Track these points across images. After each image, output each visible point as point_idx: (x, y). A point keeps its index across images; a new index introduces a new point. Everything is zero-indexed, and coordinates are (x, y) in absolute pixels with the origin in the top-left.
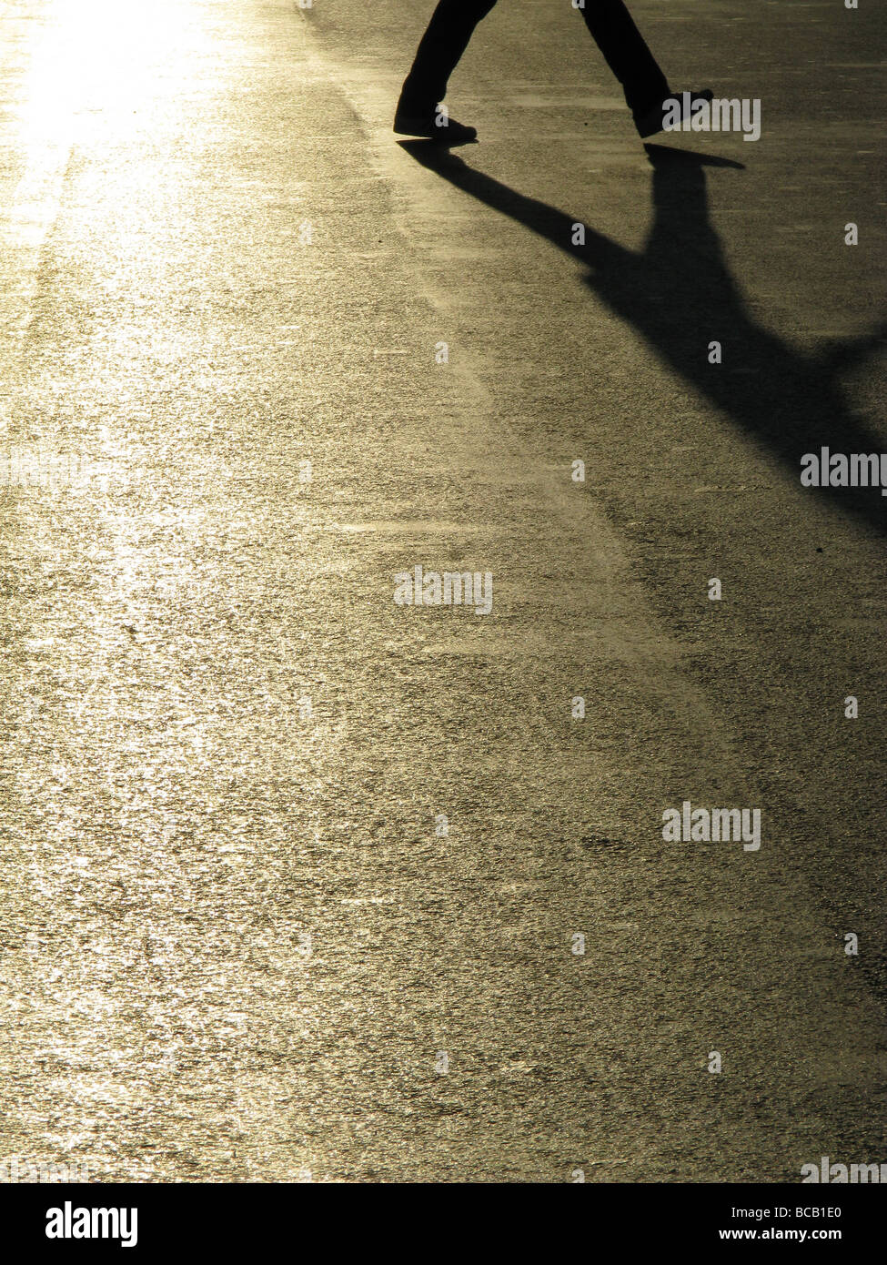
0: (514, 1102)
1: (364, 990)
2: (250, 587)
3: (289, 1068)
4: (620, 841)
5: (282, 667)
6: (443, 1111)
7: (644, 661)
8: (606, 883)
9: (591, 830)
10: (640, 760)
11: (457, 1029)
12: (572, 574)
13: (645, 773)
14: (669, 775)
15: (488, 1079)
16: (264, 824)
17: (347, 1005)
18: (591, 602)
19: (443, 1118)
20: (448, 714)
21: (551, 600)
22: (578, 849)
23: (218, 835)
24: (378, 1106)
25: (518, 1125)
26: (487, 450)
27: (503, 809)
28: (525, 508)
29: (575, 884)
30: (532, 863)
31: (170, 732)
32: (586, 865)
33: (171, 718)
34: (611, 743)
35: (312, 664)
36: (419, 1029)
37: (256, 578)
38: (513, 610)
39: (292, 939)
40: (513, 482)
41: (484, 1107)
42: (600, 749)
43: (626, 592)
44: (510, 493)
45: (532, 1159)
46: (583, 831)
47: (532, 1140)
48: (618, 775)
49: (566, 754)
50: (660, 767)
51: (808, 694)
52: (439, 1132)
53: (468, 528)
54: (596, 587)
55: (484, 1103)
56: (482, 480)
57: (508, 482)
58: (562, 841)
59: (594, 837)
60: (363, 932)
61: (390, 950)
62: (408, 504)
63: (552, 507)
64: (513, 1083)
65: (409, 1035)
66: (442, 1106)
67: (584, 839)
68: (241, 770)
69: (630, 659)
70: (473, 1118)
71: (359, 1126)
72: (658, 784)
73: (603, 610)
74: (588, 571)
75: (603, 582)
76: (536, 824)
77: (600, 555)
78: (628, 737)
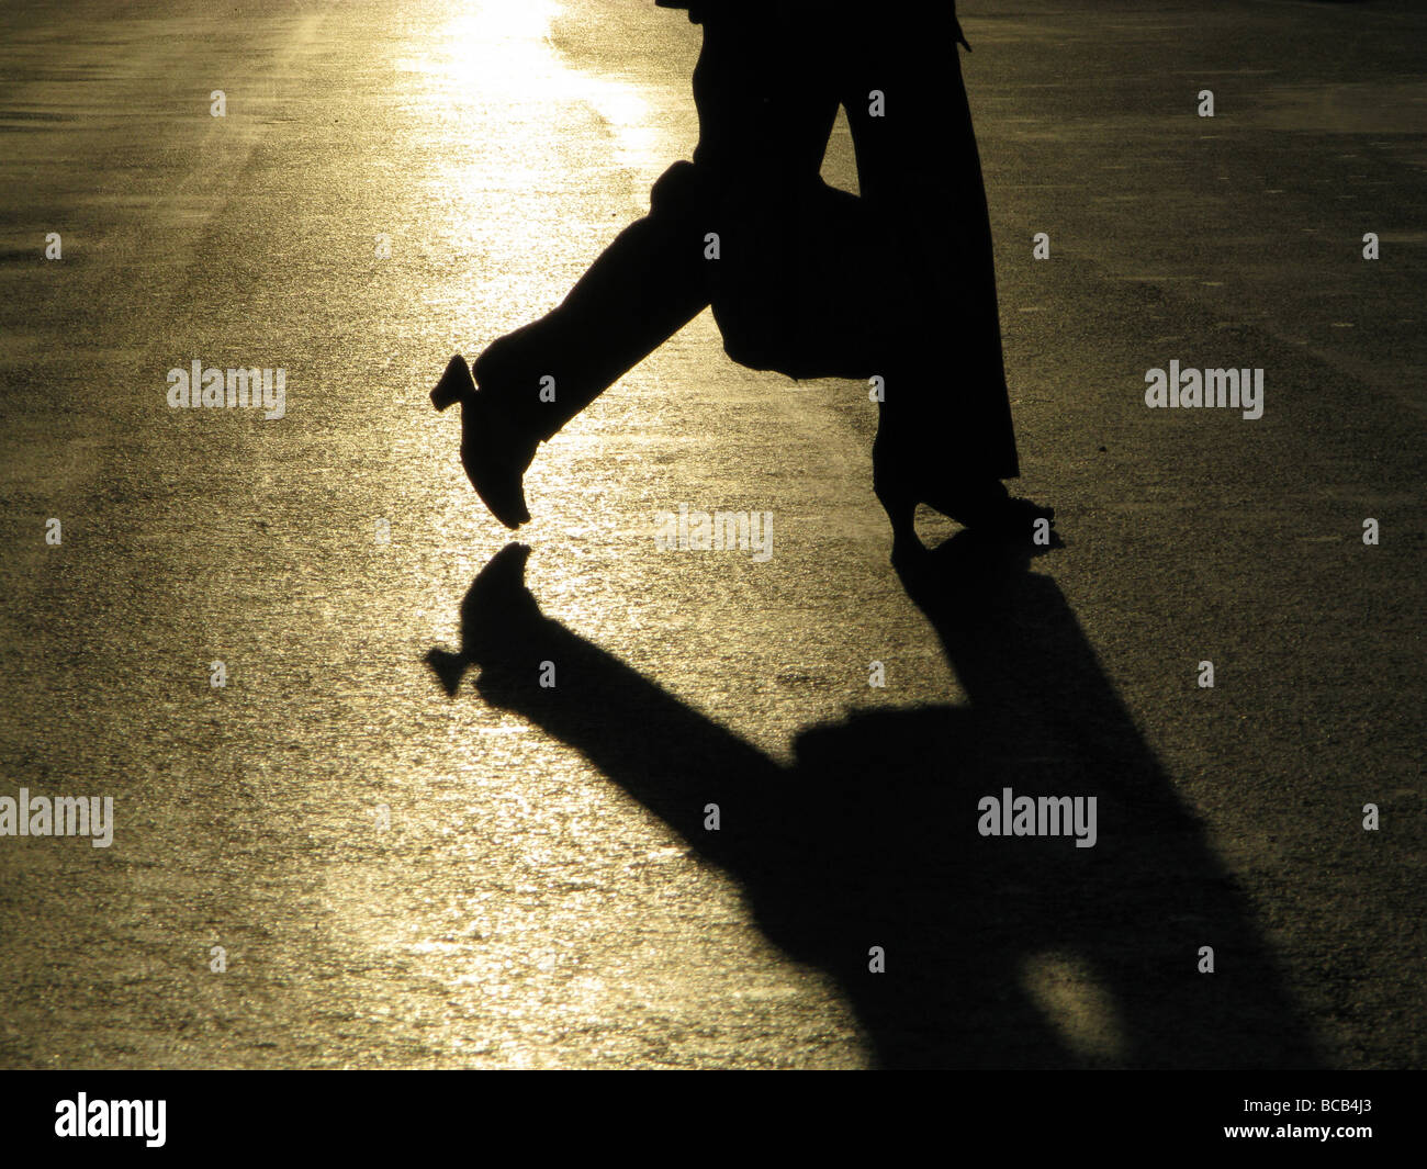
0: (661, 879)
1: (494, 799)
2: (412, 489)
3: (393, 859)
4: (823, 678)
5: (439, 551)
6: (573, 888)
7: (876, 538)
8: (799, 710)
9: (792, 669)
10: (857, 615)
11: (600, 824)
12: (801, 472)
13: (862, 626)
14: (891, 626)
15: (632, 861)
16: (397, 673)
17: (471, 810)
18: (820, 494)
19: (573, 893)
20: (634, 582)
21: (773, 492)
22: (771, 683)
23: (339, 683)
24: (497, 886)
25: (661, 898)
26: (716, 376)
27: (687, 655)
28: (754, 424)
29: (763, 712)
30: (715, 697)
31: (297, 604)
32: (778, 697)
33: (299, 593)
34: (825, 602)
35: (477, 547)
36: (556, 827)
37: (420, 482)
38: (726, 501)
39: (415, 761)
40: (742, 401)
41: (623, 883)
42: (810, 608)
43: (865, 485)
44: (737, 410)
45: (674, 922)
46: (778, 670)
47: (676, 908)
48: (830, 627)
49: (770, 612)
50: (881, 621)
51: (1069, 562)
52: (564, 905)
53: (683, 439)
54: (829, 482)
55: (623, 880)
56: (706, 400)
57: (738, 401)
58: (752, 679)
59: (792, 676)
60: (500, 754)
61: (531, 766)
62: (612, 422)
63: (787, 421)
64: (661, 865)
65: (544, 831)
66: (573, 884)
67: (780, 677)
68: (378, 633)
69: (858, 536)
70: (609, 892)
71: (470, 901)
72: (876, 633)
73: (833, 500)
74: (820, 469)
75: (838, 477)
76: (724, 666)
77: (838, 458)
78: (847, 597)
